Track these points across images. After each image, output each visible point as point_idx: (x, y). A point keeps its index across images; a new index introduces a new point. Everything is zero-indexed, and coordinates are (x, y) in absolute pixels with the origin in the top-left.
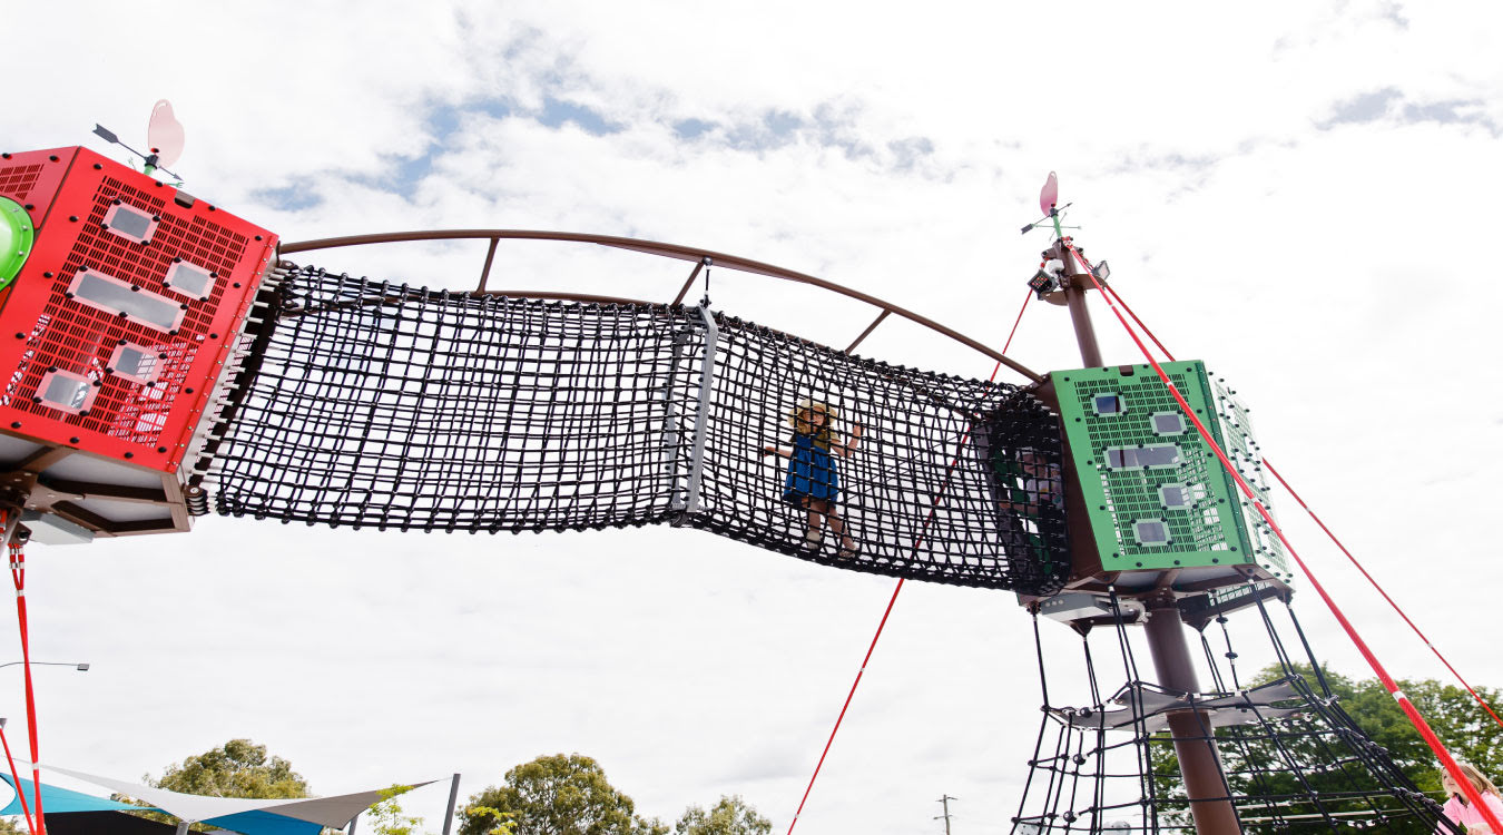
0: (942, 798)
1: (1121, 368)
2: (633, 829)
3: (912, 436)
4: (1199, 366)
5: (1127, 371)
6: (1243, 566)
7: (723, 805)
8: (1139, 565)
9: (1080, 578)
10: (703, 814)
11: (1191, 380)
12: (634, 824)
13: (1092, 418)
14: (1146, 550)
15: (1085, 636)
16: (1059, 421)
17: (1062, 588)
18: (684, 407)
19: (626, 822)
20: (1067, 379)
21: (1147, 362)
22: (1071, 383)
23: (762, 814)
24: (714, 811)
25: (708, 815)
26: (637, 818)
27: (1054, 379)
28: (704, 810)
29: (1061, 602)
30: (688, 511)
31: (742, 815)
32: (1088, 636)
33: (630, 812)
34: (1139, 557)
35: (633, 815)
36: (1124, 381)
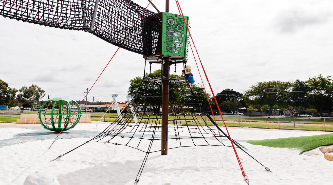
0: (87, 89)
1: (175, 14)
2: (8, 90)
3: (134, 20)
4: (188, 17)
5: (176, 15)
6: (183, 57)
7: (33, 86)
8: (168, 54)
9: (157, 55)
10: (27, 88)
11: (186, 20)
12: (8, 89)
13: (168, 24)
14: (170, 52)
15: (151, 64)
16: (162, 23)
17: (153, 56)
18: (89, 3)
19: (6, 89)
20: (165, 14)
21: (180, 15)
22: (166, 15)
23: (42, 89)
24: (30, 88)
25: (28, 88)
26: (9, 88)
27: (163, 14)
28: (27, 87)
29: (151, 58)
30: (91, 29)
31: (37, 89)
32: (151, 65)
33: (7, 86)
34: (168, 53)
35: (8, 87)
36: (175, 18)
